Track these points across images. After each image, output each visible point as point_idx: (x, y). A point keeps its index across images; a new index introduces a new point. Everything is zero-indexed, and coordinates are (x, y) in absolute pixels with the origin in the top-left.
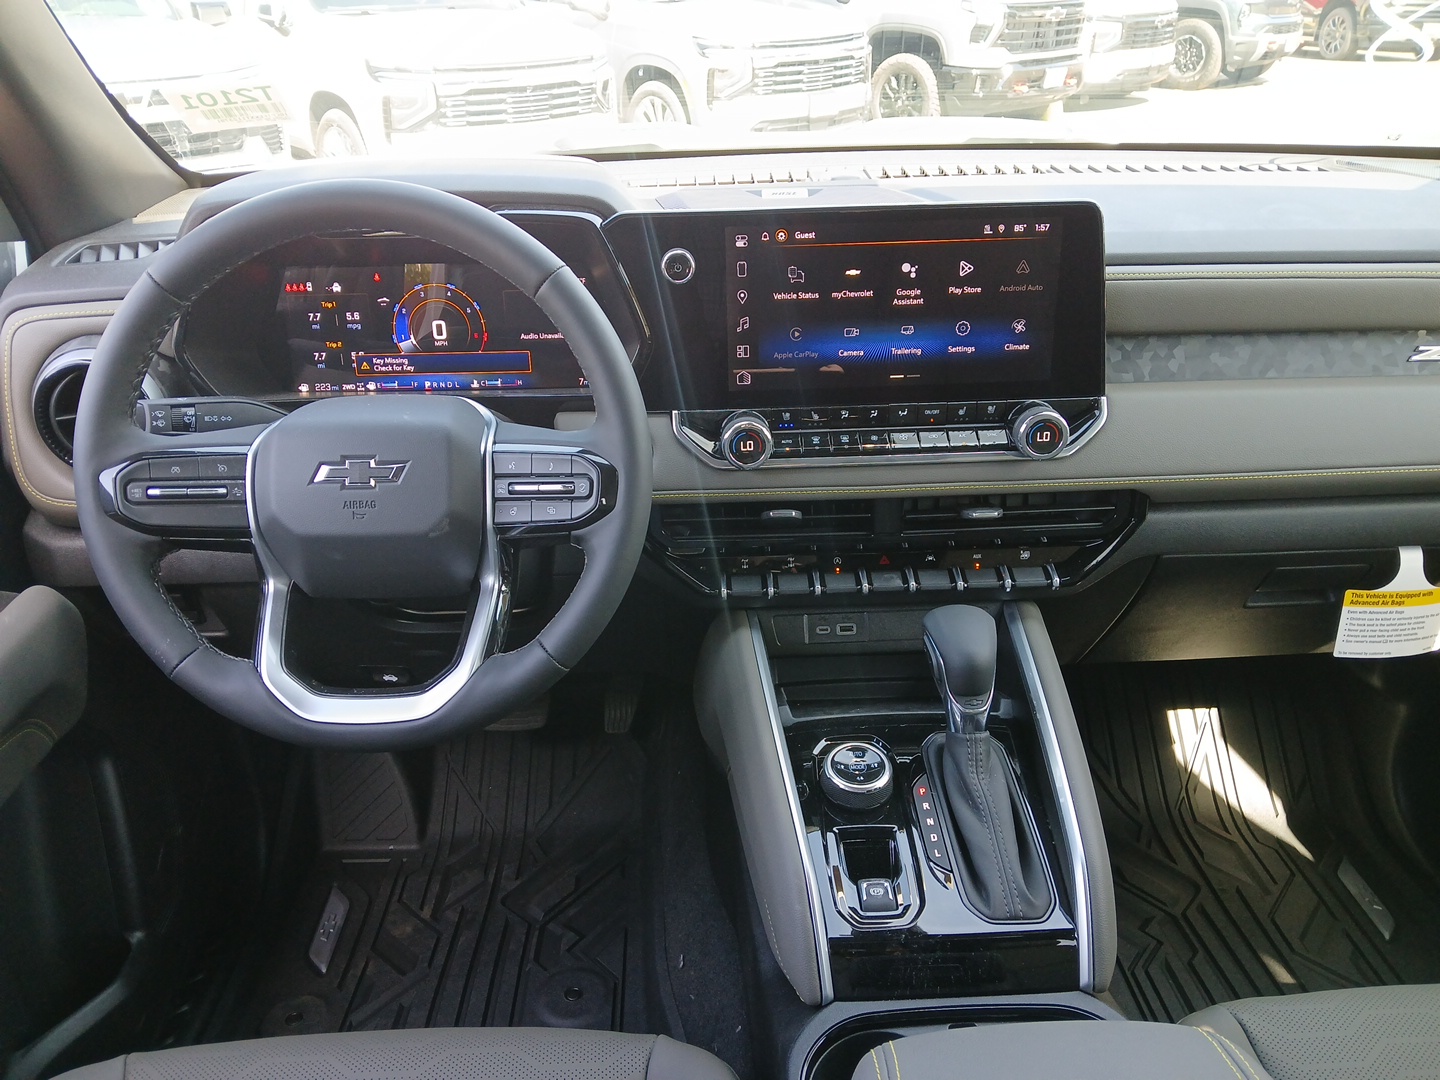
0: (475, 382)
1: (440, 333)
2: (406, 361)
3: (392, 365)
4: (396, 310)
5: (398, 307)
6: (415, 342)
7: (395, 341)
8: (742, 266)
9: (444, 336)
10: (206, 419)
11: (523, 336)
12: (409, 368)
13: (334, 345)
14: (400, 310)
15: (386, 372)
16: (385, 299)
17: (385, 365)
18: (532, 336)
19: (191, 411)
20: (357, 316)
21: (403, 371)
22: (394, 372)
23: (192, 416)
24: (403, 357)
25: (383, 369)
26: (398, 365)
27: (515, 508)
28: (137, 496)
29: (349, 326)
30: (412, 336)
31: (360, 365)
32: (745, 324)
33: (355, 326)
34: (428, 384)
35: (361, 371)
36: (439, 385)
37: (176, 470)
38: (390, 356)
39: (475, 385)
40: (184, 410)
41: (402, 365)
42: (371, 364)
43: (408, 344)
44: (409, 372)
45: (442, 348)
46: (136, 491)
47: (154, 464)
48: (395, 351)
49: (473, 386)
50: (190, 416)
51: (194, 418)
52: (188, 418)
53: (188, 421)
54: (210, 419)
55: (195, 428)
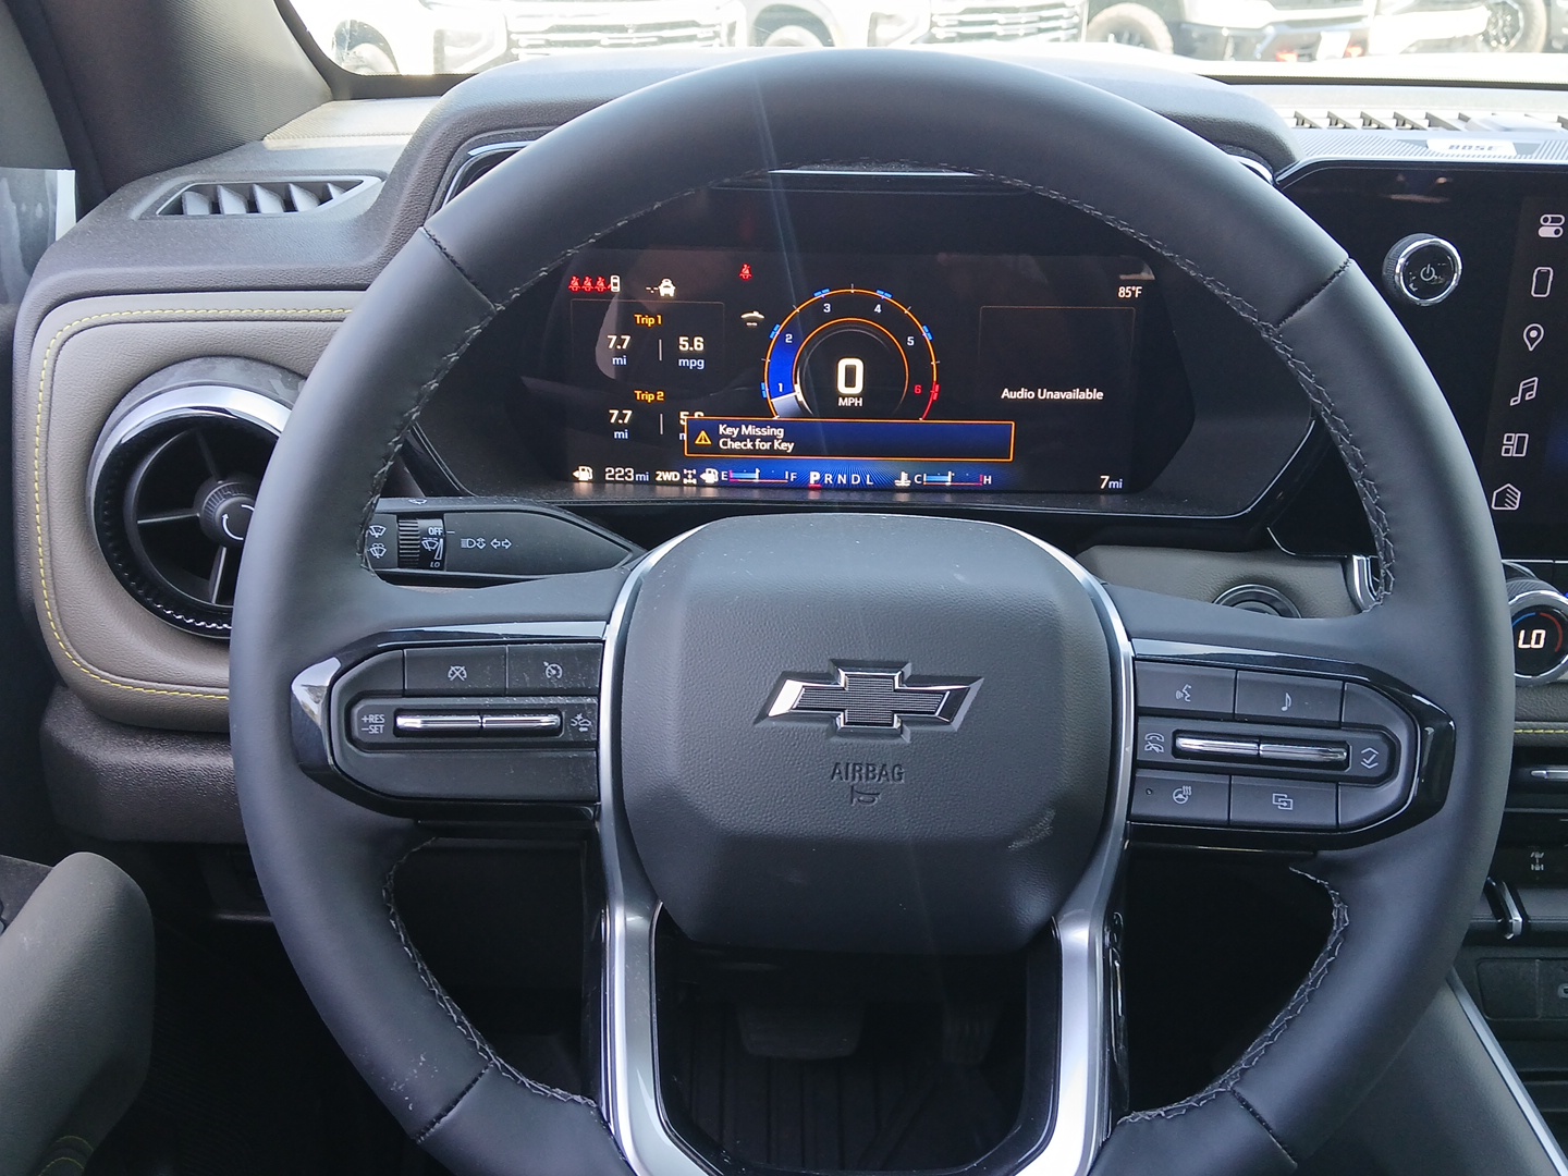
0: (904, 475)
1: (850, 382)
2: (780, 433)
3: (753, 438)
4: (775, 335)
5: (778, 329)
6: (801, 398)
7: (766, 394)
8: (1543, 277)
9: (858, 388)
11: (1006, 393)
12: (784, 445)
13: (650, 397)
14: (782, 336)
15: (741, 452)
16: (756, 314)
17: (741, 438)
18: (1023, 394)
19: (434, 525)
20: (699, 344)
21: (772, 451)
22: (755, 451)
23: (438, 538)
24: (776, 425)
25: (736, 445)
26: (764, 439)
27: (1187, 789)
28: (375, 731)
29: (682, 362)
30: (797, 387)
31: (693, 436)
32: (1528, 389)
33: (691, 364)
34: (814, 477)
35: (693, 448)
36: (835, 479)
37: (457, 672)
38: (752, 423)
39: (904, 481)
40: (422, 523)
41: (771, 439)
42: (715, 435)
43: (788, 401)
44: (784, 453)
45: (851, 411)
46: (373, 718)
47: (413, 658)
48: (761, 412)
49: (899, 484)
50: (433, 536)
51: (441, 540)
52: (430, 540)
53: (429, 548)
54: (471, 543)
55: (442, 562)
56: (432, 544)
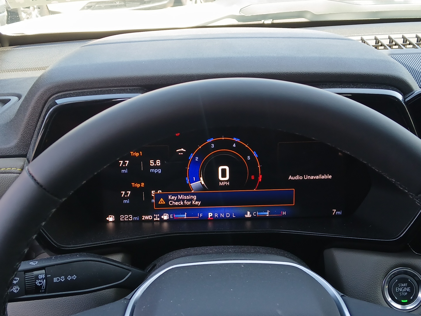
0: (248, 213)
1: (224, 175)
2: (195, 198)
3: (183, 200)
4: (191, 158)
5: (192, 156)
6: (203, 183)
7: (188, 182)
9: (227, 178)
10: (55, 280)
11: (290, 177)
12: (197, 203)
13: (138, 186)
14: (194, 158)
15: (178, 206)
16: (182, 150)
17: (178, 200)
18: (297, 177)
19: (41, 274)
20: (158, 163)
21: (192, 205)
22: (184, 205)
23: (43, 279)
24: (193, 194)
25: (176, 203)
26: (188, 200)
29: (152, 170)
30: (201, 179)
31: (157, 200)
33: (156, 171)
34: (210, 215)
35: (158, 205)
36: (219, 215)
38: (183, 194)
39: (248, 215)
40: (36, 273)
41: (191, 200)
42: (167, 200)
43: (199, 183)
44: (197, 206)
45: (225, 187)
48: (186, 189)
49: (246, 216)
50: (41, 279)
51: (45, 280)
52: (40, 281)
53: (39, 285)
54: (58, 279)
55: (45, 289)
56: (40, 283)
